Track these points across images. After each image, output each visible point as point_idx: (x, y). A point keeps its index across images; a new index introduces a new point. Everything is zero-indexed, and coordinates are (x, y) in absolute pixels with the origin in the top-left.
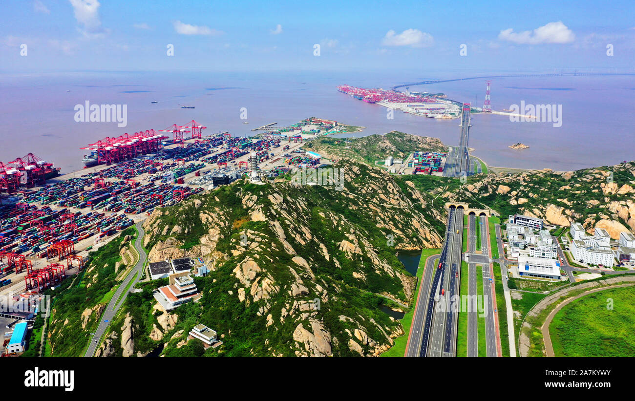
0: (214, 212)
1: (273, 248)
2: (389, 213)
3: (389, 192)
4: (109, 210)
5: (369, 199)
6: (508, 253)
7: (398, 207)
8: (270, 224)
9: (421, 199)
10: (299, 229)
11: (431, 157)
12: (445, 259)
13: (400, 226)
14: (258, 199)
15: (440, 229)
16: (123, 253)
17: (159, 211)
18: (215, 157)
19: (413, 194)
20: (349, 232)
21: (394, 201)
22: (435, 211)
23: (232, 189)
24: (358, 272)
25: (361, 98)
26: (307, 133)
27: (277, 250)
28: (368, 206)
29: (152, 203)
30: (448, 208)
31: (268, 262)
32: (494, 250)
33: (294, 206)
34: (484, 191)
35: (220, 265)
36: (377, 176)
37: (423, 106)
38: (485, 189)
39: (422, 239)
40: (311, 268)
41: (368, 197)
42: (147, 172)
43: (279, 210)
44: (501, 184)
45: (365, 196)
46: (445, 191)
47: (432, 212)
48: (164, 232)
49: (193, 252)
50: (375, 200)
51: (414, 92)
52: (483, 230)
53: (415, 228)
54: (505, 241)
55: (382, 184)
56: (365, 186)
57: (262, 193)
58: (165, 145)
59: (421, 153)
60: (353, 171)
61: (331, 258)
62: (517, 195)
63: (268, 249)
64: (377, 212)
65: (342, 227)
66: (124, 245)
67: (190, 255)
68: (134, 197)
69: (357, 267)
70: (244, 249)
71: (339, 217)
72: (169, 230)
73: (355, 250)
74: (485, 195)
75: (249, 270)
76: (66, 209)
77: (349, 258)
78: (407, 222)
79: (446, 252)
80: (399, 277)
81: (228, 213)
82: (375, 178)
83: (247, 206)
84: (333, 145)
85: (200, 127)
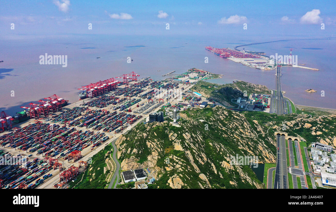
0: (154, 142)
1: (189, 169)
2: (245, 141)
3: (245, 128)
4: (96, 129)
5: (233, 131)
6: (314, 168)
7: (250, 137)
8: (185, 153)
9: (262, 131)
10: (200, 155)
11: (262, 98)
12: (279, 172)
13: (252, 149)
14: (177, 136)
15: (274, 150)
16: (107, 162)
17: (124, 137)
18: (146, 95)
19: (258, 128)
20: (226, 156)
21: (247, 133)
22: (270, 139)
23: (163, 128)
24: (232, 181)
25: (219, 55)
26: (192, 79)
27: (191, 170)
28: (233, 135)
29: (117, 125)
30: (276, 135)
31: (187, 179)
32: (306, 166)
33: (196, 140)
34: (296, 126)
35: (160, 176)
36: (238, 118)
37: (253, 60)
38: (297, 124)
39: (264, 157)
40: (209, 180)
41: (233, 130)
42: (111, 103)
43: (189, 143)
44: (306, 122)
45: (231, 129)
46: (274, 125)
47: (268, 139)
48: (129, 152)
49: (144, 165)
50: (237, 132)
51: (247, 51)
52: (297, 151)
53: (260, 150)
54: (311, 160)
55: (241, 123)
56: (231, 123)
57: (179, 133)
58: (119, 85)
59: (256, 95)
60: (224, 114)
61: (218, 172)
62: (315, 129)
63: (186, 170)
64: (238, 139)
65: (222, 152)
66: (107, 157)
67: (143, 166)
68: (107, 121)
69: (232, 178)
70: (172, 168)
71: (220, 145)
72: (131, 151)
73: (230, 168)
74: (297, 128)
75: (177, 183)
76: (74, 128)
77: (227, 172)
78: (255, 146)
79: (279, 167)
80: (256, 185)
81: (162, 143)
82: (237, 119)
83: (171, 139)
84: (208, 89)
85: (137, 75)
